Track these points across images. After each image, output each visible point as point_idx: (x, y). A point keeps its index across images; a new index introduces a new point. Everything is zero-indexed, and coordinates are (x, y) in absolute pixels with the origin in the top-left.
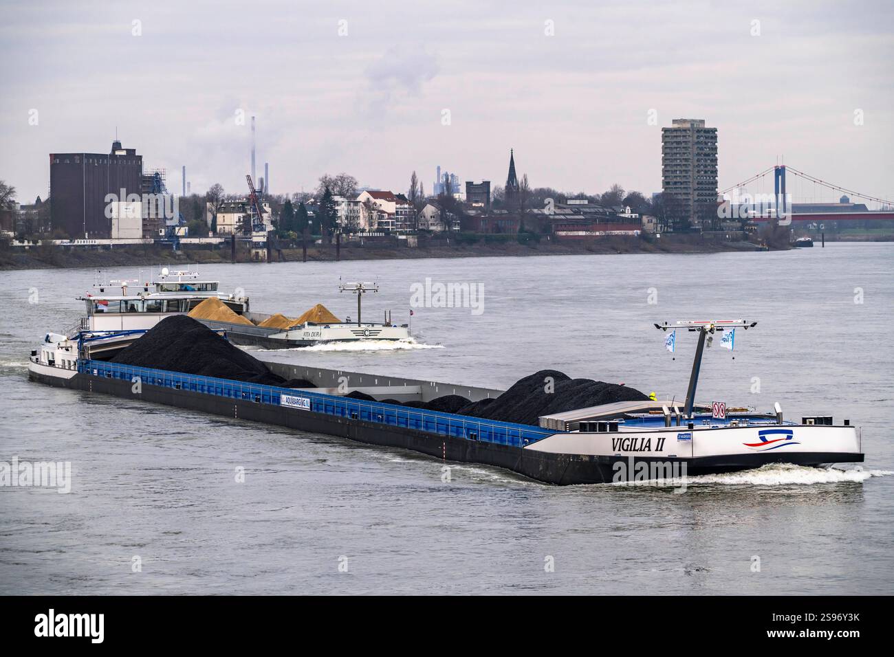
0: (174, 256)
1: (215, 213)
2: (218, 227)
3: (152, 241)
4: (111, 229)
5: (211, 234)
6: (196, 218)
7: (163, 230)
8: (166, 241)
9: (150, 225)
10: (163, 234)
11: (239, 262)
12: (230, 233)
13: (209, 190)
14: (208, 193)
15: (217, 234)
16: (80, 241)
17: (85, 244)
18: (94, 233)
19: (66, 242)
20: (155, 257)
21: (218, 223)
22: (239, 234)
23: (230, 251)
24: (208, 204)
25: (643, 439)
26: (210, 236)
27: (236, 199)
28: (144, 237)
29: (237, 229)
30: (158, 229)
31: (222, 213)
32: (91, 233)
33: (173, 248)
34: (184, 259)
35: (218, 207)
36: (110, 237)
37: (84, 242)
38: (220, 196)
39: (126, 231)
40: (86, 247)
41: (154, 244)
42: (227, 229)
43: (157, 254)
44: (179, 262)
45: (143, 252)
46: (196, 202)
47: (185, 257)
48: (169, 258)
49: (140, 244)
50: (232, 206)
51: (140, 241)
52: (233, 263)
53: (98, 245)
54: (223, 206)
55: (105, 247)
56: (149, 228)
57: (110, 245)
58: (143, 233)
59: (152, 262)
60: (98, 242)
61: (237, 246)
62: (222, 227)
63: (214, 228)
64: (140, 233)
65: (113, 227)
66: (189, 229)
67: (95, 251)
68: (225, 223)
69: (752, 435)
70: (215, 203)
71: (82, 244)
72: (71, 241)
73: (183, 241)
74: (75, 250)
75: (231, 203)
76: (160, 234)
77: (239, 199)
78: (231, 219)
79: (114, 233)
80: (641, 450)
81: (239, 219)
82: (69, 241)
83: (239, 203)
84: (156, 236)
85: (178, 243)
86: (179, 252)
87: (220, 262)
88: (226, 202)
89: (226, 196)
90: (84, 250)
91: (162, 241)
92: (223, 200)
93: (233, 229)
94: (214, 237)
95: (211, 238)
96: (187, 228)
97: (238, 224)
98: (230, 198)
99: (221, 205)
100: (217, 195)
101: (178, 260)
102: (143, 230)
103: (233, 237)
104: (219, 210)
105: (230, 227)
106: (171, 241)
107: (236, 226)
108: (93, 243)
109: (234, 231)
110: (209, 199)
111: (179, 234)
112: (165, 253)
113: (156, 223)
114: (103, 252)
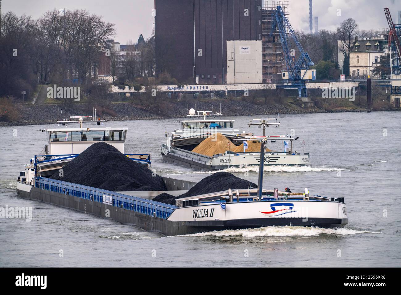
0: (299, 104)
1: (347, 52)
2: (351, 70)
3: (274, 86)
4: (226, 71)
5: (342, 77)
6: (325, 59)
7: (287, 73)
8: (290, 86)
9: (271, 67)
10: (286, 77)
11: (375, 110)
12: (365, 76)
13: (339, 26)
14: (339, 29)
15: (350, 77)
16: (189, 86)
17: (196, 90)
18: (206, 77)
19: (174, 88)
20: (278, 105)
21: (351, 65)
22: (376, 78)
23: (365, 98)
24: (340, 43)
25: (205, 210)
26: (342, 80)
27: (371, 36)
28: (264, 81)
29: (373, 71)
30: (281, 72)
31: (356, 52)
32: (203, 77)
33: (298, 95)
34: (311, 107)
35: (351, 45)
36: (224, 82)
37: (194, 88)
38: (353, 34)
39: (242, 74)
40: (197, 94)
41: (276, 89)
42: (362, 71)
43: (280, 101)
44: (305, 110)
45: (263, 99)
46: (325, 41)
47: (313, 105)
48: (294, 106)
49: (260, 90)
50: (368, 44)
51: (260, 87)
52: (369, 112)
53: (211, 92)
54: (357, 44)
55: (219, 94)
56: (270, 70)
57: (224, 91)
58: (263, 77)
59: (274, 111)
60: (211, 87)
61: (373, 91)
62: (356, 69)
63: (346, 71)
64: (259, 77)
65: (228, 70)
66: (317, 72)
67: (207, 99)
68: (360, 64)
69: (266, 206)
70: (347, 42)
71: (192, 90)
72: (179, 87)
73: (310, 86)
74: (184, 97)
75: (367, 41)
76: (284, 78)
77: (376, 36)
78: (367, 59)
79: (229, 77)
80: (204, 217)
81: (376, 60)
82: (176, 86)
83: (375, 41)
84: (279, 80)
85: (304, 89)
86: (305, 99)
87: (353, 111)
88: (360, 39)
89: (360, 33)
90: (194, 97)
91: (286, 86)
92: (356, 38)
93: (368, 72)
94: (346, 81)
95: (343, 82)
96: (314, 71)
97: (375, 65)
98: (365, 35)
99: (355, 43)
100: (349, 31)
101: (304, 108)
102: (264, 74)
103: (369, 81)
104: (351, 50)
105: (365, 69)
106: (296, 86)
107: (372, 68)
108: (205, 89)
109: (369, 74)
110: (340, 36)
111: (305, 78)
112: (289, 100)
113: (279, 66)
114: (216, 100)
